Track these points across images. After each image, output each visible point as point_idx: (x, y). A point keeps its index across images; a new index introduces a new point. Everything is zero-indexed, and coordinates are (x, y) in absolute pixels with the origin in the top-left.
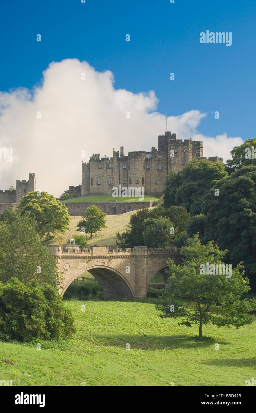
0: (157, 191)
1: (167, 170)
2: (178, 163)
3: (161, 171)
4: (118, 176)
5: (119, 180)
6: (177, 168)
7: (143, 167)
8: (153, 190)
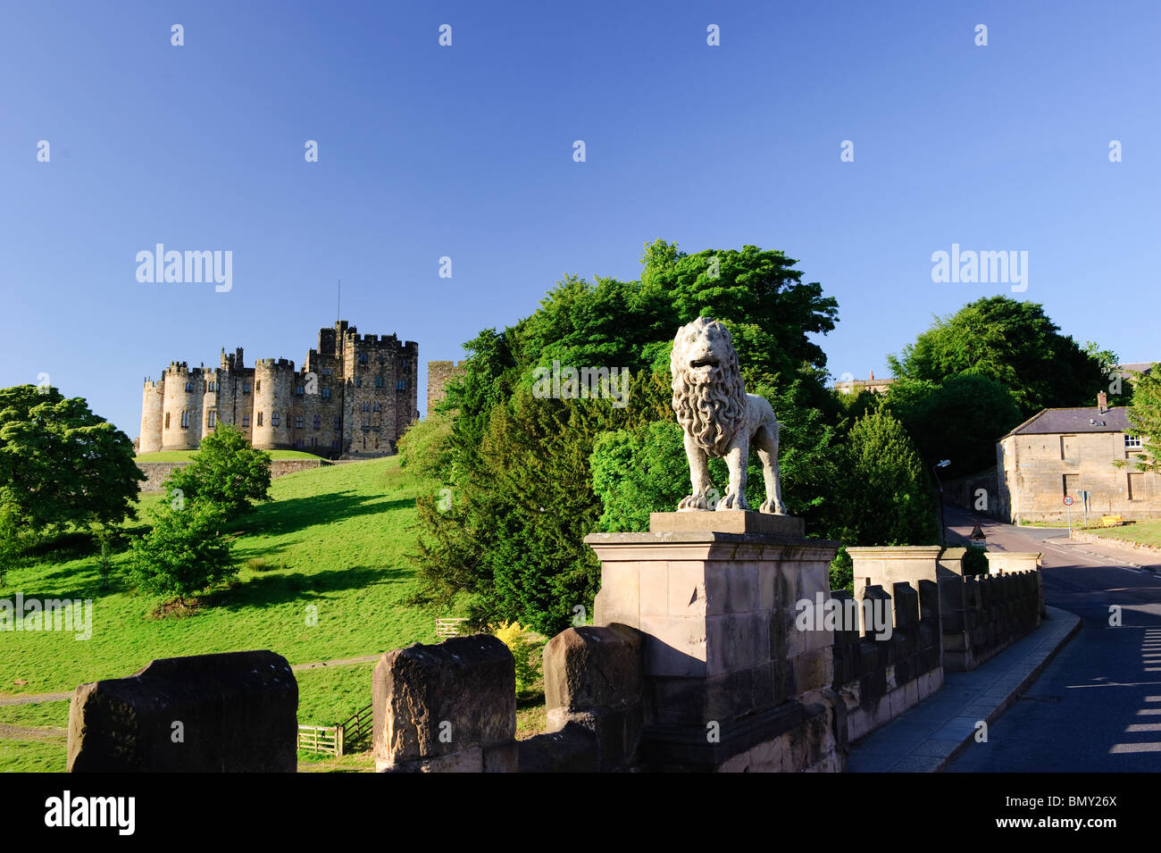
0: (319, 444)
1: (341, 400)
2: (368, 384)
3: (328, 401)
4: (231, 409)
5: (232, 418)
6: (366, 395)
7: (288, 390)
8: (310, 442)
